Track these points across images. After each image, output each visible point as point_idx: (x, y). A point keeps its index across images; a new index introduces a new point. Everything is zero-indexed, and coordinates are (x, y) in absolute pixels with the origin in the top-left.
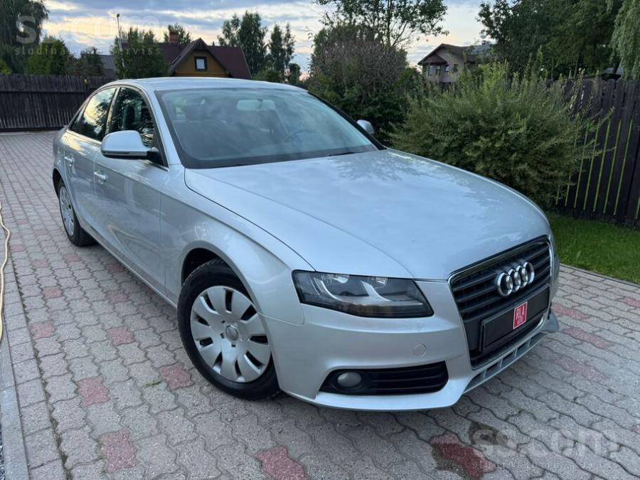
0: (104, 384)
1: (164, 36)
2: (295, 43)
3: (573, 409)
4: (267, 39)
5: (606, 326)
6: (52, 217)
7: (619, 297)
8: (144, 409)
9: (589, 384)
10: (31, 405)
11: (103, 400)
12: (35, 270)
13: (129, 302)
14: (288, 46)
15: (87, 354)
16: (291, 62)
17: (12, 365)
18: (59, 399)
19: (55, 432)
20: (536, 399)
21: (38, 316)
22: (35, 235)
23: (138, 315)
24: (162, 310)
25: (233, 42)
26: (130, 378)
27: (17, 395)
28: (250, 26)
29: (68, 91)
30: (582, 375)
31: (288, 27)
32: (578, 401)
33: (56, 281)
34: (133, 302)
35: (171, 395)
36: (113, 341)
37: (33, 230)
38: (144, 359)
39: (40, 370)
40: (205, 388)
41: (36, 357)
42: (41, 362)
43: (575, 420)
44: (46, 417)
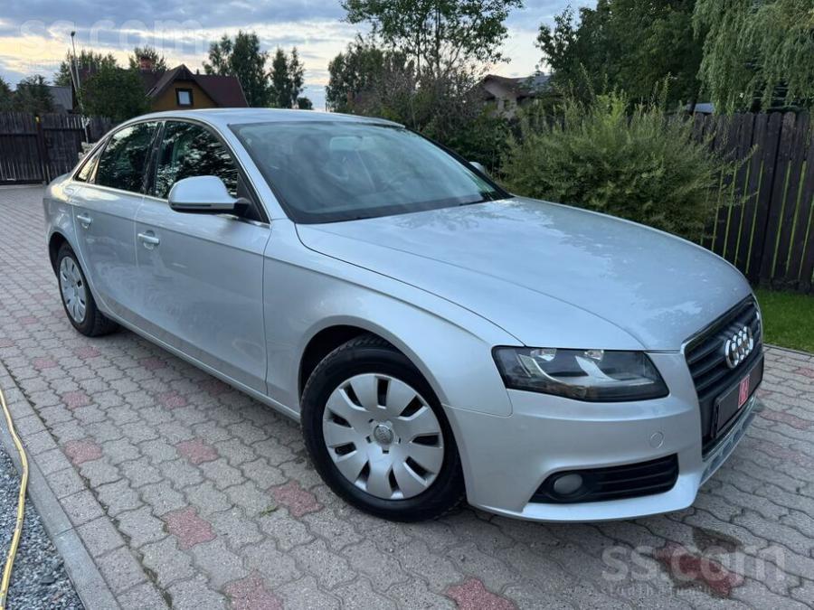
0: (200, 516)
1: (129, 62)
2: (304, 73)
3: (801, 503)
4: (268, 67)
5: (795, 403)
6: (35, 299)
7: (794, 368)
8: (269, 544)
9: (805, 471)
10: (106, 553)
11: (209, 538)
12: (39, 371)
13: (191, 407)
14: (296, 75)
15: (159, 479)
16: (301, 96)
17: (58, 500)
18: (143, 541)
19: (157, 587)
20: (754, 493)
21: (69, 433)
22: (21, 324)
23: (210, 423)
24: (241, 415)
25: (224, 69)
26: (233, 506)
27: (82, 541)
28: (246, 50)
29: (13, 132)
30: (792, 461)
31: (294, 52)
32: (803, 492)
33: (76, 385)
34: (196, 407)
35: (299, 524)
36: (189, 459)
37: (14, 317)
38: (242, 479)
39: (102, 504)
40: (341, 511)
41: (88, 486)
42: (98, 494)
43: (808, 515)
44: (135, 567)
